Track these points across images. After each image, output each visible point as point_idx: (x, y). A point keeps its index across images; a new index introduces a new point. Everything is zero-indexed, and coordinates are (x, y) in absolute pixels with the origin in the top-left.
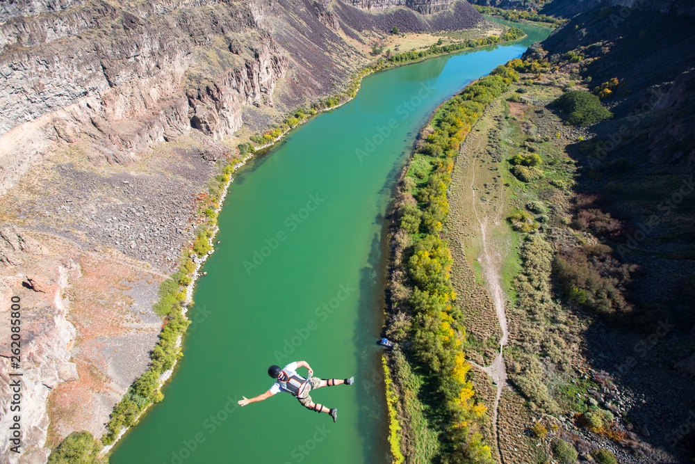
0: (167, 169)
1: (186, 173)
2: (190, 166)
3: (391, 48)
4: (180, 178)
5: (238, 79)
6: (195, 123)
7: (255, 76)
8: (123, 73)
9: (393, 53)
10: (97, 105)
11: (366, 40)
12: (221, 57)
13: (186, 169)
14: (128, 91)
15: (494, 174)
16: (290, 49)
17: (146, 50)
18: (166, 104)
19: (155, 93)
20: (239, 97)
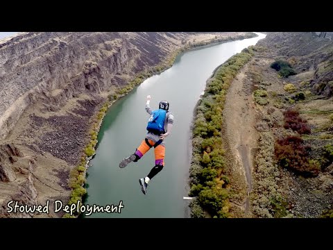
0: (73, 112)
1: (83, 113)
2: (84, 109)
3: (191, 41)
4: (79, 116)
5: (110, 62)
6: (87, 87)
7: (118, 60)
8: (57, 68)
9: (192, 43)
10: (45, 84)
11: (178, 38)
12: (102, 53)
13: (82, 111)
14: (58, 75)
15: (247, 102)
16: (138, 45)
17: (67, 56)
18: (74, 79)
19: (69, 75)
20: (110, 71)
